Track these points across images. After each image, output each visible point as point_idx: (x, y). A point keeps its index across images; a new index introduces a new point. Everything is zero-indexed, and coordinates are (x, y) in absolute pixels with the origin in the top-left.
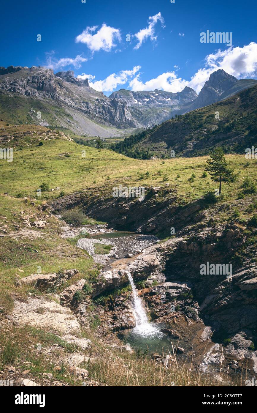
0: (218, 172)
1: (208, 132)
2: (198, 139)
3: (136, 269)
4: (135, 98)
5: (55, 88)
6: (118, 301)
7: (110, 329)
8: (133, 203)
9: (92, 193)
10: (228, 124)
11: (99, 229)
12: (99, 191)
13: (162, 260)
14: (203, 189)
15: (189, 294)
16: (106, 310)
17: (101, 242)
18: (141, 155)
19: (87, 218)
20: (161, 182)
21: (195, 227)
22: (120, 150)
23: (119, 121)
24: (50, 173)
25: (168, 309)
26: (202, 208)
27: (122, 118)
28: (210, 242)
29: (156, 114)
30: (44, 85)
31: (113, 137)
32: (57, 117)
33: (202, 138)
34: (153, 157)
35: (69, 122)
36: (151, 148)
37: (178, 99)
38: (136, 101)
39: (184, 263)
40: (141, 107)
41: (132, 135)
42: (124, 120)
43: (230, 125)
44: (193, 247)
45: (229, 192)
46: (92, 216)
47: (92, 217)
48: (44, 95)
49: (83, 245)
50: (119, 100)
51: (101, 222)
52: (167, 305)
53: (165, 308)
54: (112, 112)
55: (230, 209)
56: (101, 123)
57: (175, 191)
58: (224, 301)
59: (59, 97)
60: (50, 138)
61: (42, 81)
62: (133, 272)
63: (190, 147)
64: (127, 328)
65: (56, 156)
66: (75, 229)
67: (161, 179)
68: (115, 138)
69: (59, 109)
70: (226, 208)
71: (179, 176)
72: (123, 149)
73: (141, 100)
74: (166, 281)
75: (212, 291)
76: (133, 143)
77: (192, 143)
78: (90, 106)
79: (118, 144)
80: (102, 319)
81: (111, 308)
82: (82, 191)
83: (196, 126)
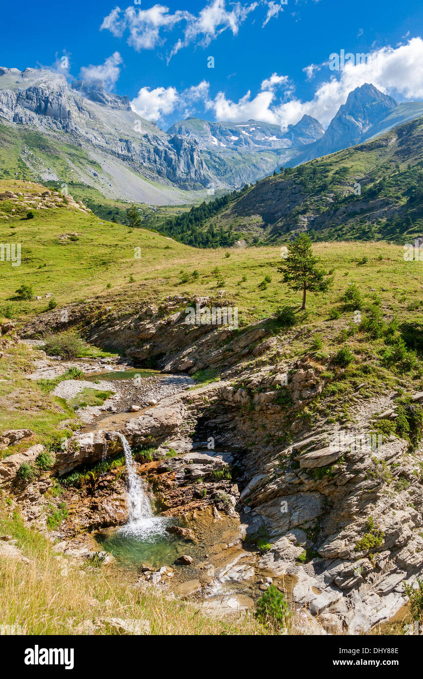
0: (299, 275)
1: (335, 198)
2: (318, 210)
3: (136, 430)
4: (213, 135)
5: (69, 111)
6: (102, 481)
7: (82, 526)
8: (163, 322)
9: (100, 305)
10: (371, 185)
11: (103, 365)
12: (112, 301)
13: (189, 417)
14: (278, 302)
15: (226, 472)
16: (83, 495)
17: (96, 387)
18: (218, 238)
19: (89, 346)
20: (212, 289)
21: (252, 365)
22: (183, 228)
23: (184, 177)
24: (40, 267)
25: (186, 495)
26: (267, 334)
27: (189, 170)
28: (264, 390)
29: (249, 164)
30: (49, 104)
31: (172, 204)
32: (72, 165)
33: (324, 209)
34: (239, 242)
35: (95, 175)
36: (235, 226)
37: (290, 138)
38: (215, 139)
39: (227, 422)
40: (224, 152)
41: (204, 202)
42: (193, 175)
43: (375, 186)
44: (241, 397)
45: (318, 307)
46: (95, 343)
47: (95, 345)
48: (49, 124)
49: (65, 390)
50: (184, 137)
51: (109, 354)
52: (183, 489)
53: (181, 494)
54: (172, 159)
55: (310, 336)
56: (153, 178)
57: (231, 304)
58: (273, 484)
59: (76, 128)
60: (47, 207)
61: (46, 98)
62: (130, 435)
63: (303, 226)
64: (114, 525)
65: (53, 238)
66: (57, 365)
67: (214, 283)
68: (175, 206)
69: (77, 150)
70: (305, 334)
71: (244, 280)
72: (188, 227)
73: (223, 139)
74: (192, 451)
75: (262, 469)
76: (205, 215)
77: (307, 218)
78: (132, 148)
79: (178, 218)
80: (72, 509)
81: (91, 493)
82: (85, 302)
83: (314, 187)
